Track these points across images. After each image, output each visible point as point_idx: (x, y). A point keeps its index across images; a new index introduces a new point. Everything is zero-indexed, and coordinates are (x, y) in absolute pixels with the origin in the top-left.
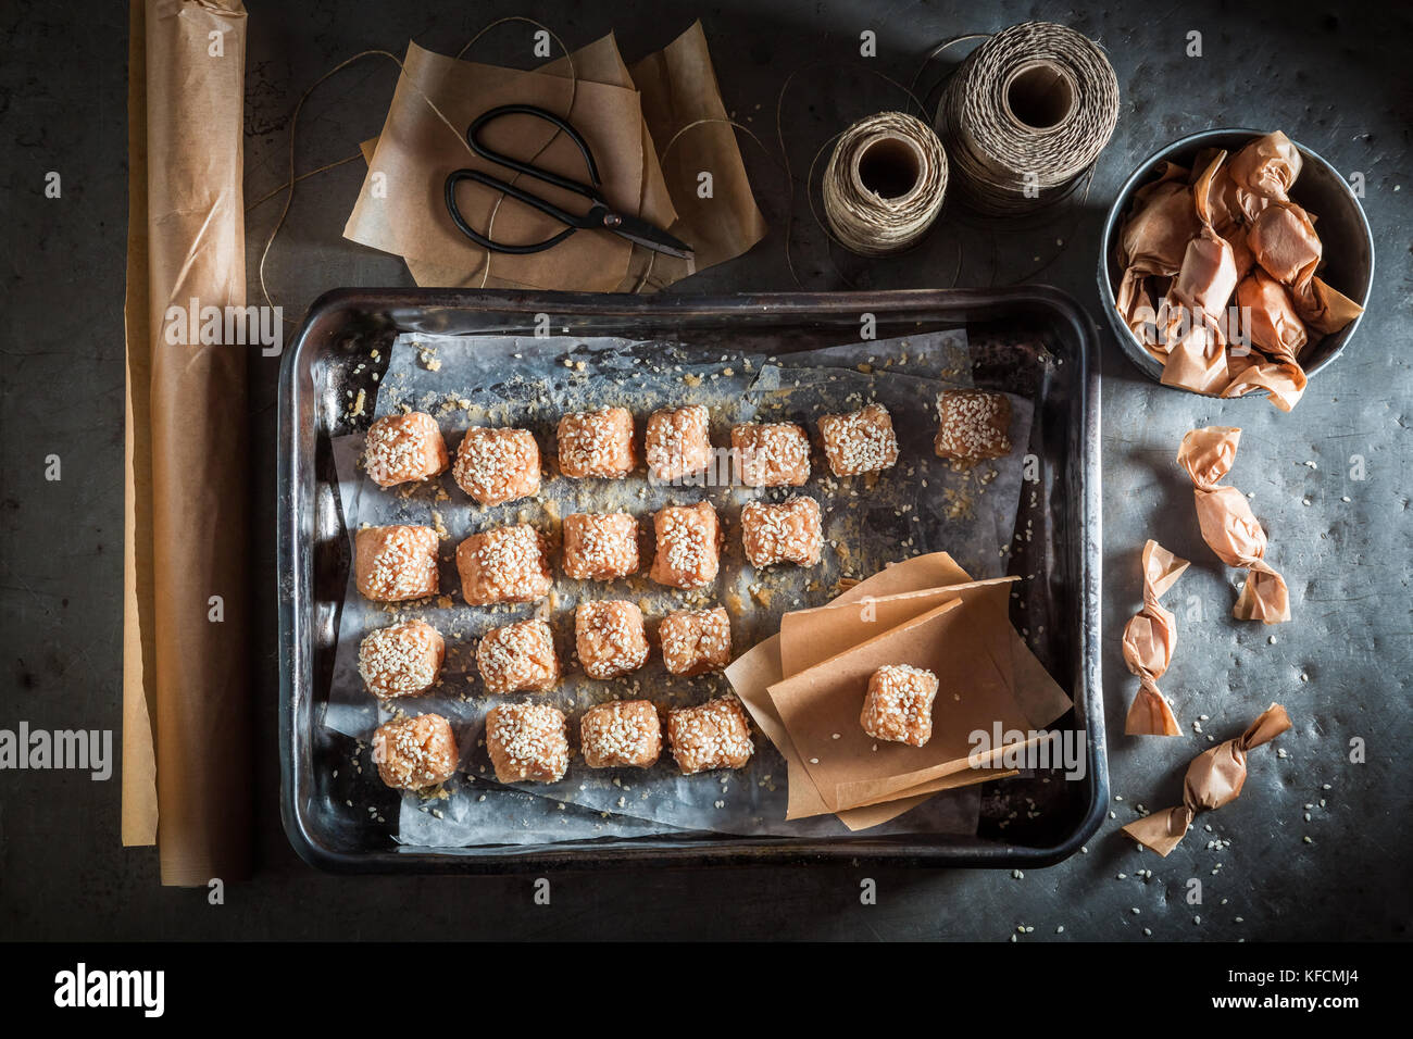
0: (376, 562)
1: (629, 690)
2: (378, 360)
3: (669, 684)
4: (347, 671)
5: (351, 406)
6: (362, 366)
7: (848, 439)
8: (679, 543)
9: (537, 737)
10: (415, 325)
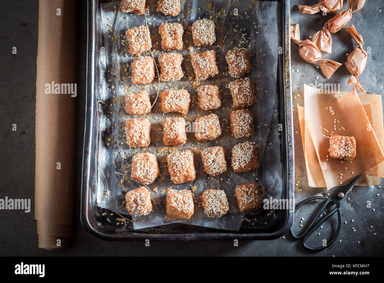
0: (181, 210)
1: (227, 122)
2: (106, 214)
3: (224, 109)
4: (219, 224)
5: (122, 223)
6: (108, 219)
7: (139, 42)
8: (175, 102)
9: (244, 152)
10: (94, 196)
